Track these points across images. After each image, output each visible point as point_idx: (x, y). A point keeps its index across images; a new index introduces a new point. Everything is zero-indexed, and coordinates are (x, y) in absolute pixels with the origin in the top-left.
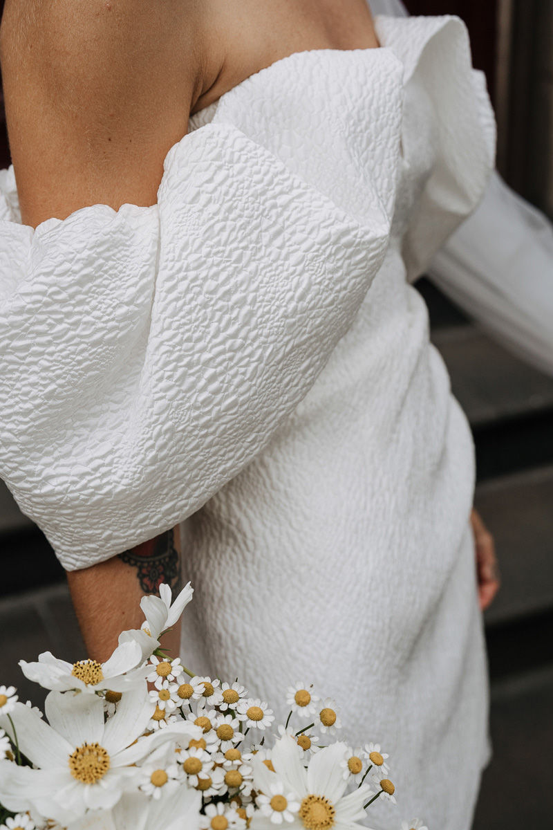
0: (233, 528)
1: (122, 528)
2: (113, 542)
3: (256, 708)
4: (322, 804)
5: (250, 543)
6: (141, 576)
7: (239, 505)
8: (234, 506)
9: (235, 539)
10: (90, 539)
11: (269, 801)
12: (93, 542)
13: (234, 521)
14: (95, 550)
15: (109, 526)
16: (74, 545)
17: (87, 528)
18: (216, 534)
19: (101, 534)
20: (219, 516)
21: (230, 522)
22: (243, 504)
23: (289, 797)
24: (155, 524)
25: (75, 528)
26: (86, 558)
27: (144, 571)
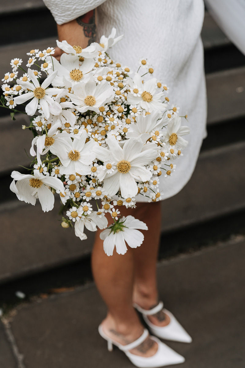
0: (115, 18)
1: (80, 5)
2: (76, 11)
3: (128, 68)
4: (149, 94)
5: (121, 24)
6: (84, 30)
7: (117, 10)
8: (116, 10)
9: (116, 22)
10: (68, 10)
11: (133, 90)
12: (70, 11)
13: (115, 16)
14: (70, 15)
15: (75, 4)
16: (62, 13)
17: (67, 5)
18: (109, 21)
19: (72, 7)
20: (110, 14)
21: (114, 16)
22: (119, 9)
23: (139, 90)
24: (91, 4)
25: (63, 4)
26: (66, 19)
27: (86, 29)
